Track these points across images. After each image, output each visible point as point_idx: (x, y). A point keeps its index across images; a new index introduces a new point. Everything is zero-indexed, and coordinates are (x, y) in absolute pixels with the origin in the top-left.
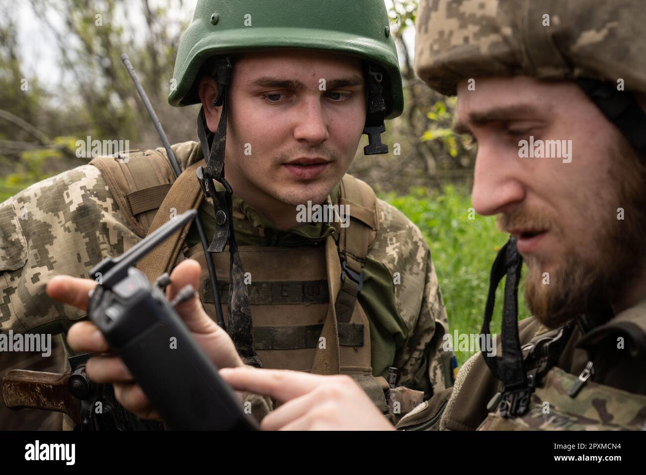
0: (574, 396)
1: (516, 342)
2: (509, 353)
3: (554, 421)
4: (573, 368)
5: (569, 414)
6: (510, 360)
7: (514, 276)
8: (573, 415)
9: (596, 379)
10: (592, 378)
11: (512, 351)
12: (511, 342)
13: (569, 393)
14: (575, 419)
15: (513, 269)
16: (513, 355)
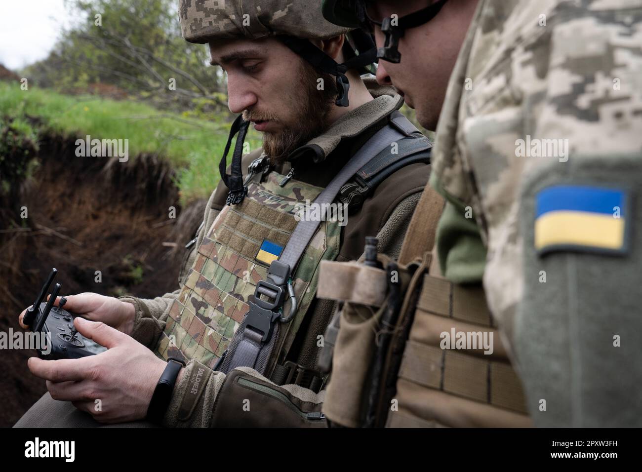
0: (283, 186)
1: (239, 167)
2: (235, 173)
3: (272, 199)
4: (283, 172)
5: (279, 195)
6: (235, 177)
7: (244, 131)
8: (282, 196)
9: (296, 177)
10: (293, 177)
11: (237, 172)
12: (237, 167)
13: (280, 184)
14: (283, 198)
15: (243, 128)
16: (237, 174)
